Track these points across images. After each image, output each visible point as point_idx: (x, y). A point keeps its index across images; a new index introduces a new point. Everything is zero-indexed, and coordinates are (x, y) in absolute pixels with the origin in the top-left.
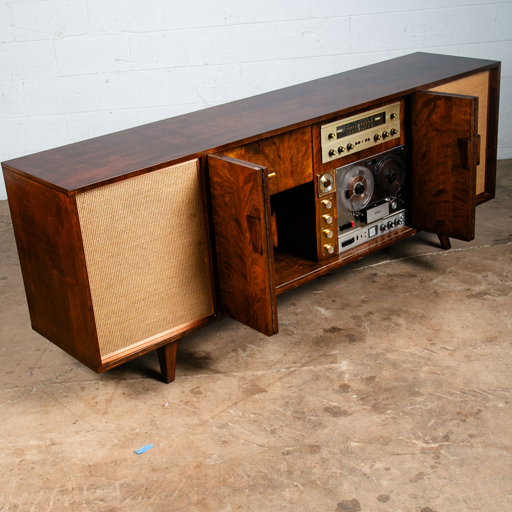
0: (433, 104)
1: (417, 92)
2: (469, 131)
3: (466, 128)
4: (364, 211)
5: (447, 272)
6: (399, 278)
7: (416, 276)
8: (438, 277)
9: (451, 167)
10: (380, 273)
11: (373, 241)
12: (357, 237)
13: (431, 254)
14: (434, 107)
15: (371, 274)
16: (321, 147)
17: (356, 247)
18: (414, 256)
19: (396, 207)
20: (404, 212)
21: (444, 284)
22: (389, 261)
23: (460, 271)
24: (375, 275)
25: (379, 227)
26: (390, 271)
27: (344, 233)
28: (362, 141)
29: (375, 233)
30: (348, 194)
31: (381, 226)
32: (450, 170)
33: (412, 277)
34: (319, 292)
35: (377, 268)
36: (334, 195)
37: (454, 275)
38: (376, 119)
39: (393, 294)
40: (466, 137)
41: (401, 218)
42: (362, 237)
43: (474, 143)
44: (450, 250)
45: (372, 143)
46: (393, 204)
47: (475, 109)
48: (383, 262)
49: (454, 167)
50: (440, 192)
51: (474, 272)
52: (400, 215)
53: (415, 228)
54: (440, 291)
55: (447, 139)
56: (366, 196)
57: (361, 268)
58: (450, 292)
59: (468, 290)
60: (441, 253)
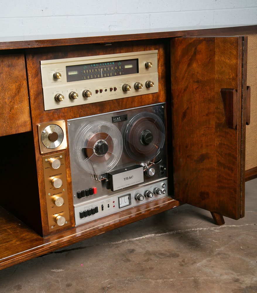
0: (193, 49)
1: (177, 37)
2: (235, 79)
3: (231, 77)
4: (109, 176)
5: (215, 253)
6: (158, 257)
7: (178, 256)
8: (203, 259)
9: (214, 127)
10: (139, 250)
11: (124, 213)
12: (102, 207)
13: (201, 229)
14: (195, 54)
15: (128, 250)
16: (42, 89)
17: (101, 219)
18: (183, 231)
19: (153, 174)
20: (166, 181)
21: (208, 270)
22: (153, 235)
23: (230, 253)
24: (132, 251)
25: (133, 196)
26: (151, 248)
27: (83, 201)
28: (106, 90)
29: (128, 203)
30: (86, 153)
31: (136, 195)
32: (214, 130)
33: (173, 257)
34: (59, 270)
35: (137, 242)
36: (66, 153)
37: (222, 258)
38: (126, 67)
39: (143, 280)
40: (231, 88)
41: (163, 187)
42: (109, 207)
43: (242, 95)
44: (223, 226)
45: (119, 95)
46: (150, 170)
47: (243, 50)
48: (146, 236)
49: (218, 126)
50: (203, 158)
51: (247, 255)
52: (161, 184)
53: (177, 200)
54: (201, 280)
55: (209, 92)
56: (111, 158)
57: (121, 242)
58: (213, 282)
59: (237, 281)
60: (212, 228)
